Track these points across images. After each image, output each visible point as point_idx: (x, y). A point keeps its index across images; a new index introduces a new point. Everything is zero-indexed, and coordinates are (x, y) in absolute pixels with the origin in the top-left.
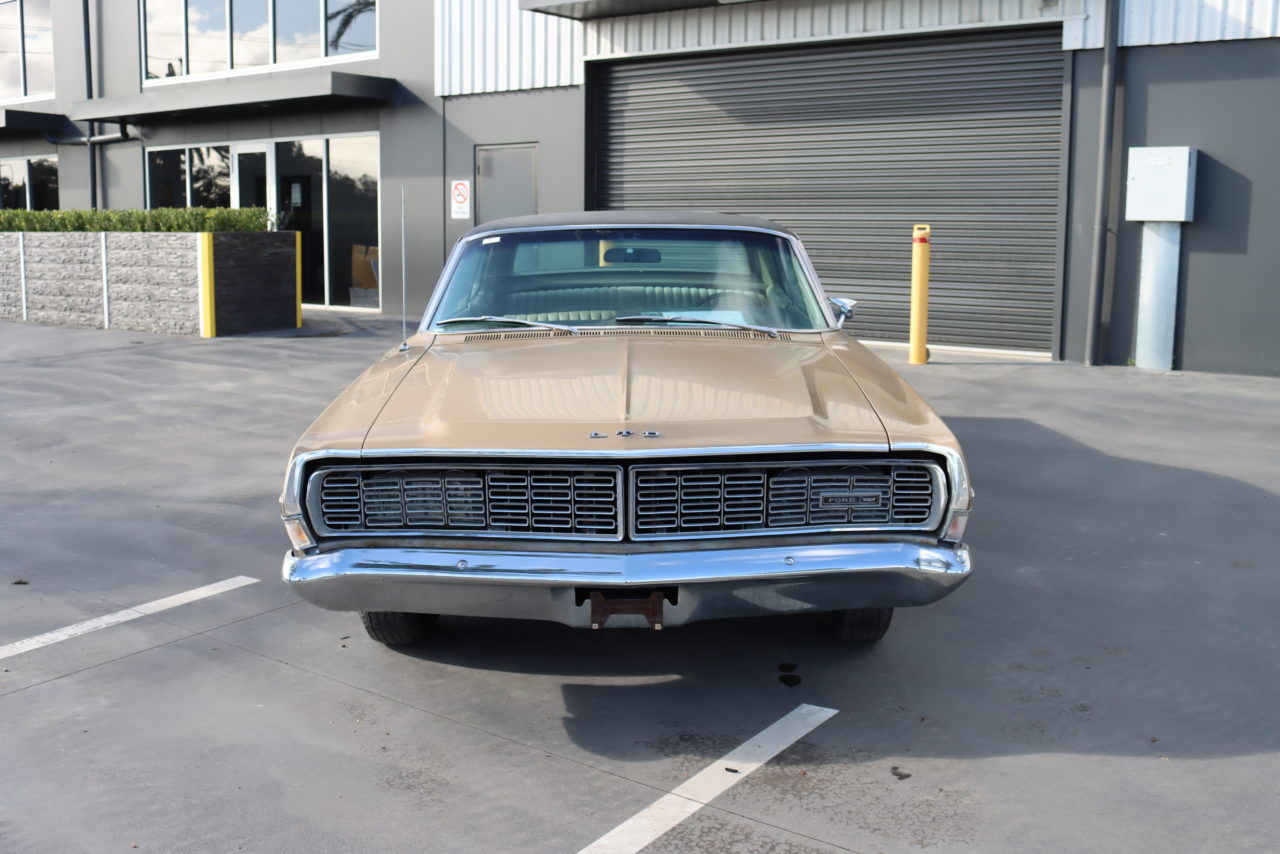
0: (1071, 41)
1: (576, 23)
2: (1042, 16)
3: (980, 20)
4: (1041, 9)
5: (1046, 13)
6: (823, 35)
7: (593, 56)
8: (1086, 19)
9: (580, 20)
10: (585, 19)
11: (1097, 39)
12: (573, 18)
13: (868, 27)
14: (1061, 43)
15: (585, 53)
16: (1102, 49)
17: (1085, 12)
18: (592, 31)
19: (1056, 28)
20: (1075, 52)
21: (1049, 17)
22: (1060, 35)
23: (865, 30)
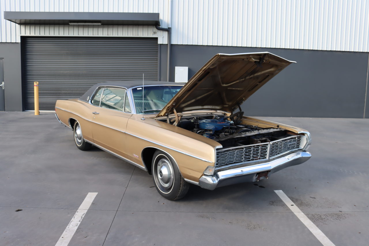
0: (160, 42)
1: (17, 25)
2: (153, 36)
3: (138, 35)
4: (153, 34)
5: (154, 35)
6: (96, 35)
7: (23, 35)
8: (163, 37)
9: (19, 24)
10: (20, 24)
11: (166, 42)
12: (16, 23)
13: (109, 34)
14: (157, 42)
15: (21, 34)
16: (167, 44)
17: (163, 35)
18: (23, 27)
19: (156, 39)
20: (161, 44)
21: (155, 36)
22: (157, 40)
23: (108, 35)
